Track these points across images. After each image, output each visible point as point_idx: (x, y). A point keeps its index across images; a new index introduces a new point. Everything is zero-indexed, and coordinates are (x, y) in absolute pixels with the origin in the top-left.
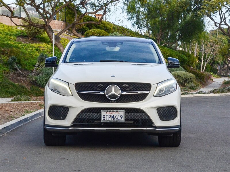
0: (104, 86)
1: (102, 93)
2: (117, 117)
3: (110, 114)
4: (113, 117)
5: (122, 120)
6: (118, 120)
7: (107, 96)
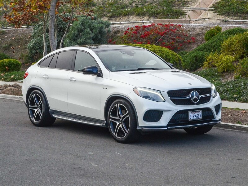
0: (187, 92)
1: (188, 98)
2: (198, 116)
3: (194, 114)
4: (195, 116)
5: (201, 117)
6: (198, 118)
7: (192, 100)
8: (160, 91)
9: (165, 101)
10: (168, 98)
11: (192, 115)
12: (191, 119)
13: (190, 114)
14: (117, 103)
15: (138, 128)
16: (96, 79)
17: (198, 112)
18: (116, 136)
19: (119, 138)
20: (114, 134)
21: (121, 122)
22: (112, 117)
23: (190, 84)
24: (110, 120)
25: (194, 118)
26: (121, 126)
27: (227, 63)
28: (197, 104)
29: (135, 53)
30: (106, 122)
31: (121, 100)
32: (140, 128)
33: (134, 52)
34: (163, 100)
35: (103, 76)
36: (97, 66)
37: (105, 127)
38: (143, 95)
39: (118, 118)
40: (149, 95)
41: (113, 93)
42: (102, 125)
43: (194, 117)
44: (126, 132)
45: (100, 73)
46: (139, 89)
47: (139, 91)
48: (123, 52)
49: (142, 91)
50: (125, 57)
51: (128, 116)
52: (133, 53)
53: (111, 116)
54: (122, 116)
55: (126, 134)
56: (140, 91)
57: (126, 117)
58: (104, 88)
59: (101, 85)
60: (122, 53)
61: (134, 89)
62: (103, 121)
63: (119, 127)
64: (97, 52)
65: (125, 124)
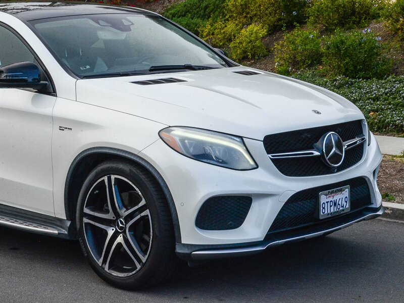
1: (316, 153)
3: (331, 199)
4: (335, 204)
5: (347, 206)
6: (341, 208)
7: (327, 158)
8: (241, 138)
9: (257, 167)
10: (265, 158)
11: (327, 202)
12: (326, 212)
13: (323, 199)
14: (108, 172)
15: (179, 250)
16: (33, 99)
17: (341, 191)
18: (106, 269)
19: (115, 274)
20: (100, 262)
21: (121, 228)
22: (92, 213)
23: (318, 113)
24: (85, 220)
25: (332, 211)
26: (120, 239)
27: (251, 41)
28: (340, 169)
29: (133, 24)
30: (68, 223)
31: (121, 166)
32: (186, 251)
33: (130, 22)
34: (252, 163)
35: (55, 91)
36: (36, 64)
37: (68, 238)
38: (191, 150)
39: (110, 216)
40: (209, 150)
41: (94, 143)
42: (57, 232)
43: (332, 208)
44: (139, 261)
45: (46, 84)
46: (178, 133)
47: (177, 139)
48: (99, 21)
49: (189, 139)
50: (106, 35)
51: (147, 212)
52: (126, 23)
53: (86, 211)
54: (124, 213)
55: (139, 267)
56: (183, 140)
57: (138, 217)
58: (61, 129)
59: (52, 119)
60: (99, 23)
61: (162, 134)
62: (60, 220)
63: (115, 243)
64: (31, 23)
65: (136, 237)
